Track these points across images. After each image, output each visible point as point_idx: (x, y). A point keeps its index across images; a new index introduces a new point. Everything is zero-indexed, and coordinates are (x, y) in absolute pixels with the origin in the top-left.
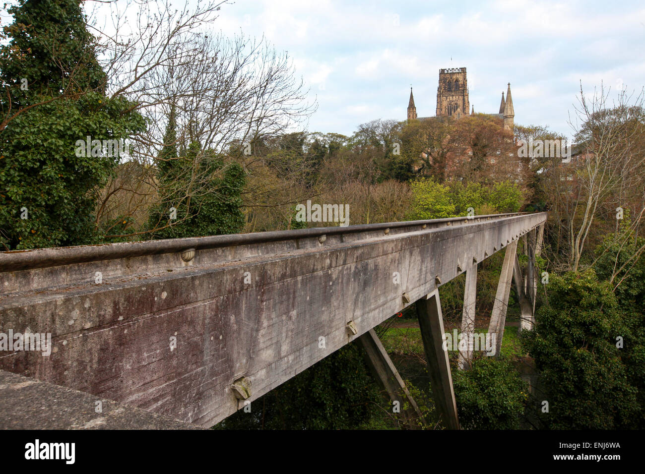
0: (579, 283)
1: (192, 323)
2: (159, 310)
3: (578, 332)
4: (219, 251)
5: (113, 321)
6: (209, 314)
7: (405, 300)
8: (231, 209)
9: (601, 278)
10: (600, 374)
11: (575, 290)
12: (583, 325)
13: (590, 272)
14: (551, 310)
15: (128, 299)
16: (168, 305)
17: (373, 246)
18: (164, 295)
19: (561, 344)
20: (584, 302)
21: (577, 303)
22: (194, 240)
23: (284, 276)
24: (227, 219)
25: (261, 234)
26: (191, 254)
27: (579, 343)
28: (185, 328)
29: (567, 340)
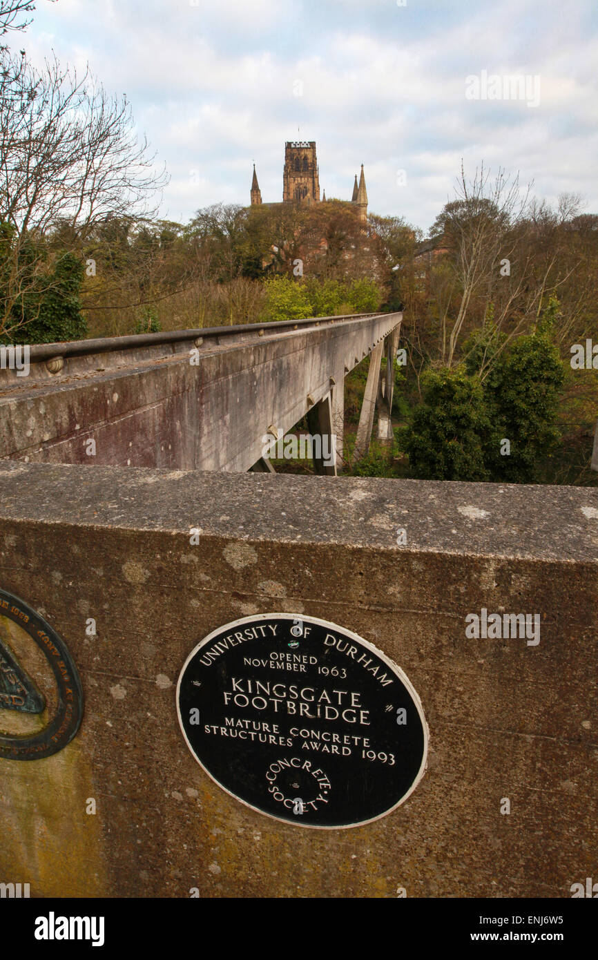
0: (453, 378)
1: (143, 431)
2: (113, 417)
3: (450, 426)
4: (90, 359)
5: (71, 432)
6: (158, 420)
7: (309, 402)
8: (70, 312)
9: (470, 373)
10: (466, 462)
11: (449, 386)
12: (455, 419)
13: (462, 366)
14: (426, 407)
15: (82, 402)
16: (121, 409)
17: (285, 341)
18: (116, 397)
19: (435, 438)
20: (456, 396)
21: (450, 398)
22: (62, 346)
23: (218, 374)
24: (67, 325)
25: (136, 337)
26: (58, 363)
27: (450, 436)
28: (138, 437)
29: (441, 434)
